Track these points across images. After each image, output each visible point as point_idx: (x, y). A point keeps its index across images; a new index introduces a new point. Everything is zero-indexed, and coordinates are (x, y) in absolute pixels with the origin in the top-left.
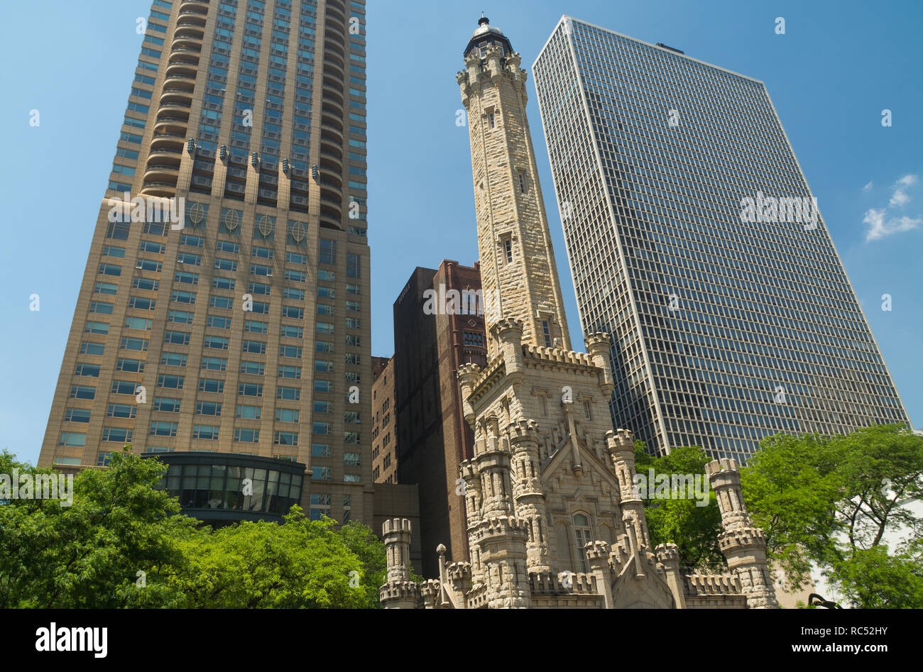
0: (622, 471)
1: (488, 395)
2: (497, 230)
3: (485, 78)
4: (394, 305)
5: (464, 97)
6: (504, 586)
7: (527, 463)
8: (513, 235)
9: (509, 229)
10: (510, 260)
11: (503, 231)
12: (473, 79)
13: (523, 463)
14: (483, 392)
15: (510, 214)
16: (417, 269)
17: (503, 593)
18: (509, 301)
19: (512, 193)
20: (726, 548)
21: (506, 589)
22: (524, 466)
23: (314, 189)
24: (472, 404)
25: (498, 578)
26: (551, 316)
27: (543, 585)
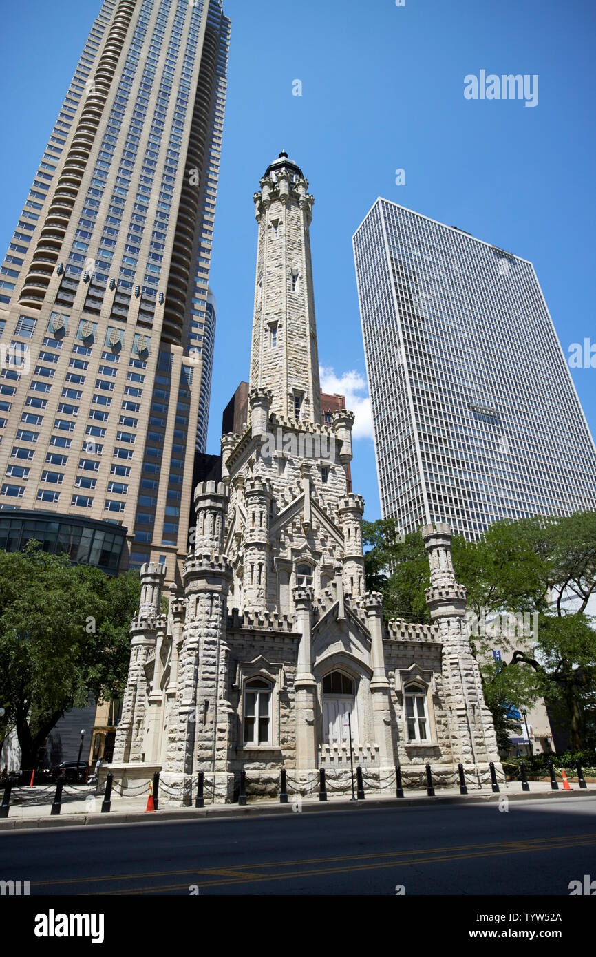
0: (349, 530)
1: (240, 459)
2: (266, 319)
3: (275, 196)
4: (224, 412)
5: (258, 213)
6: (197, 618)
7: (257, 515)
8: (279, 323)
9: (277, 318)
10: (275, 345)
11: (272, 320)
12: (265, 197)
13: (253, 514)
14: (236, 456)
15: (280, 306)
16: (242, 382)
17: (195, 624)
18: (268, 379)
19: (283, 289)
20: (431, 600)
21: (200, 620)
22: (254, 517)
23: (159, 310)
24: (229, 467)
25: (194, 610)
26: (303, 393)
27: (232, 620)
